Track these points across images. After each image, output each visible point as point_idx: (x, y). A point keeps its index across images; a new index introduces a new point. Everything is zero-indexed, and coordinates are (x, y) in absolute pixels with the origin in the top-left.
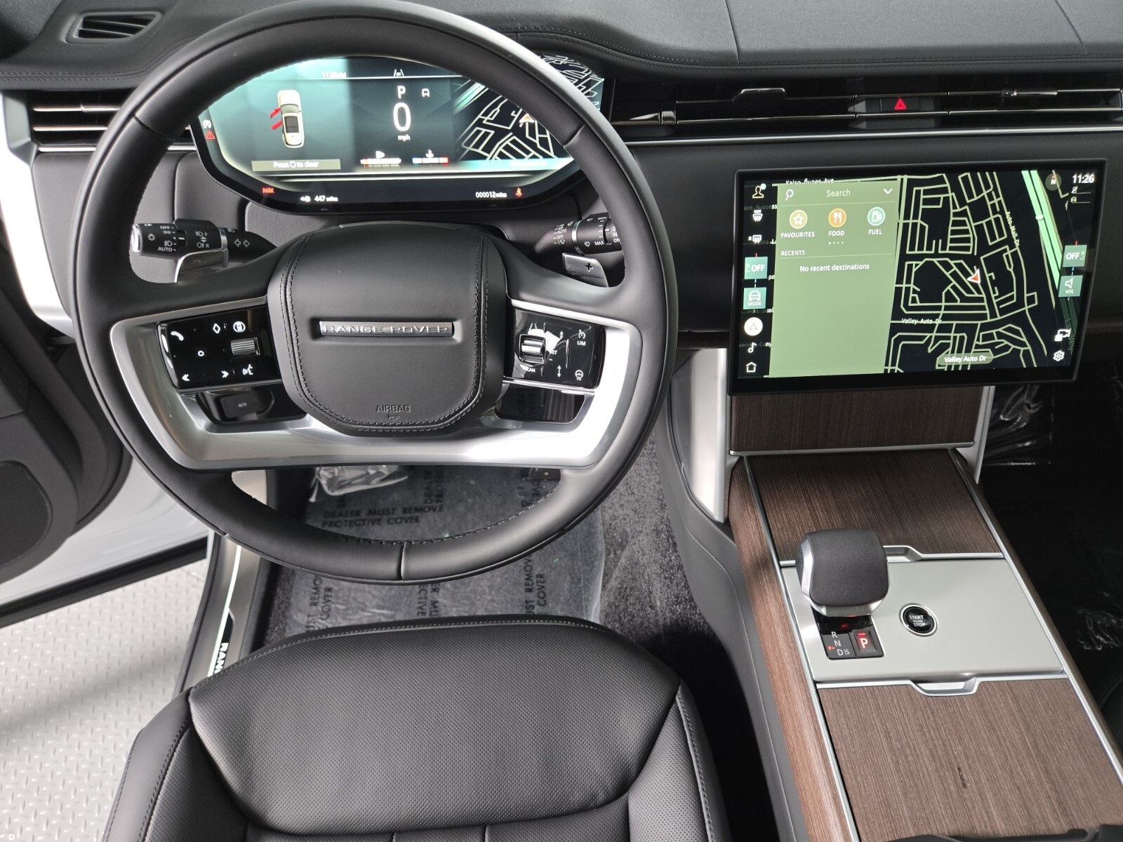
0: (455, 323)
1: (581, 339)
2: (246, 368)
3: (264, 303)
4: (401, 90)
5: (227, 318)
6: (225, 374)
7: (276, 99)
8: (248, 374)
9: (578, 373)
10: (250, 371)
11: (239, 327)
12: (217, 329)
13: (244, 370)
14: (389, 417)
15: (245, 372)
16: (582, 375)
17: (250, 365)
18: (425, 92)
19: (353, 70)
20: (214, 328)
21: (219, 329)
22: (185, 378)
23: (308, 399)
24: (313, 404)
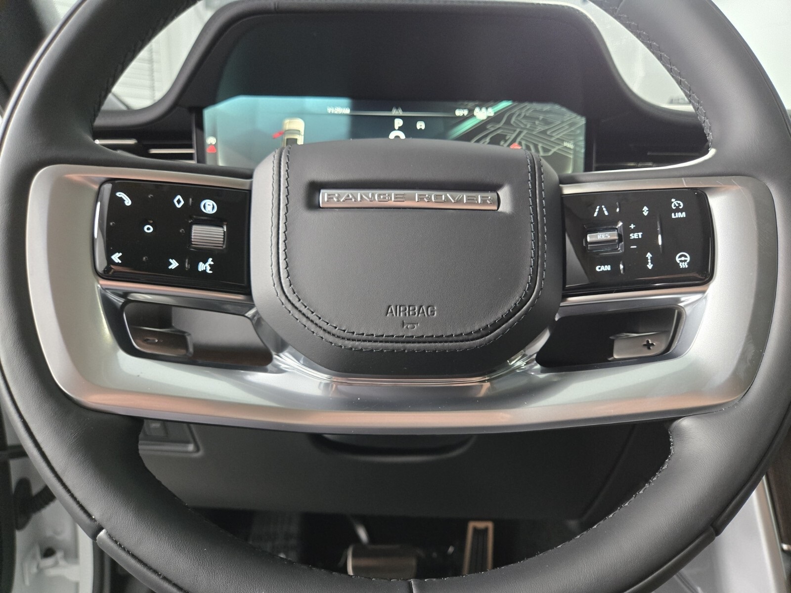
0: (500, 193)
1: (678, 210)
2: (205, 262)
3: (247, 188)
4: (398, 123)
5: (197, 193)
6: (174, 264)
7: (281, 123)
8: (205, 271)
9: (680, 257)
10: (209, 268)
11: (209, 207)
12: (179, 202)
13: (201, 264)
14: (403, 324)
15: (201, 267)
16: (688, 259)
17: (211, 259)
18: (421, 125)
19: (354, 108)
20: (175, 201)
21: (182, 202)
22: (116, 257)
23: (286, 297)
24: (293, 304)
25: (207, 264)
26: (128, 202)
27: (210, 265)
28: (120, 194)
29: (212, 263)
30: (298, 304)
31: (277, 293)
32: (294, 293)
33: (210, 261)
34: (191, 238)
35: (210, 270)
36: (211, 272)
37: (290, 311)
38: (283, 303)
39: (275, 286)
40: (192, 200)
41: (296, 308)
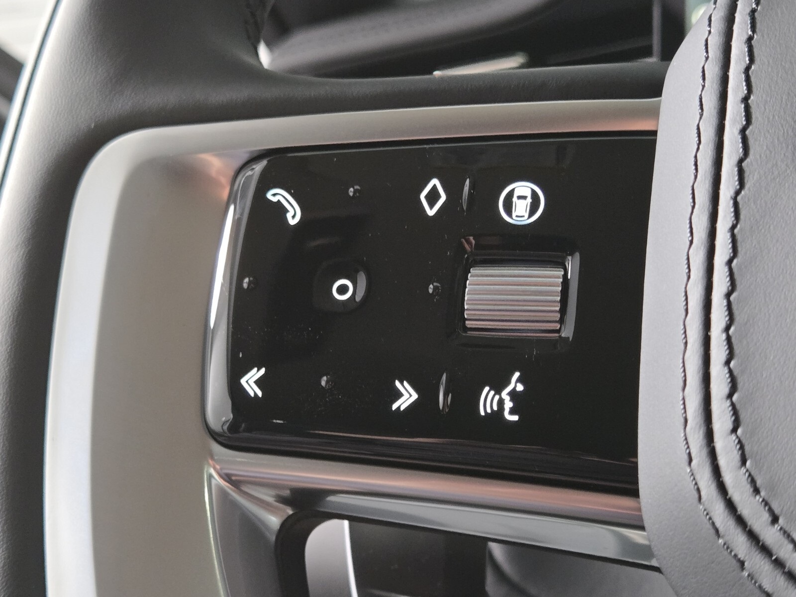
2: (499, 388)
10: (509, 404)
11: (522, 203)
13: (487, 393)
15: (487, 402)
17: (517, 376)
20: (423, 196)
21: (443, 199)
22: (251, 382)
23: (731, 506)
24: (753, 536)
25: (505, 394)
26: (294, 215)
27: (513, 394)
28: (278, 195)
29: (520, 388)
30: (770, 535)
31: (698, 490)
32: (757, 491)
33: (515, 384)
34: (463, 309)
35: (512, 412)
36: (515, 418)
37: (742, 563)
38: (717, 531)
39: (694, 463)
40: (472, 187)
41: (765, 550)
